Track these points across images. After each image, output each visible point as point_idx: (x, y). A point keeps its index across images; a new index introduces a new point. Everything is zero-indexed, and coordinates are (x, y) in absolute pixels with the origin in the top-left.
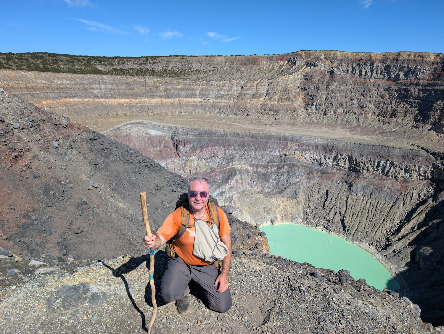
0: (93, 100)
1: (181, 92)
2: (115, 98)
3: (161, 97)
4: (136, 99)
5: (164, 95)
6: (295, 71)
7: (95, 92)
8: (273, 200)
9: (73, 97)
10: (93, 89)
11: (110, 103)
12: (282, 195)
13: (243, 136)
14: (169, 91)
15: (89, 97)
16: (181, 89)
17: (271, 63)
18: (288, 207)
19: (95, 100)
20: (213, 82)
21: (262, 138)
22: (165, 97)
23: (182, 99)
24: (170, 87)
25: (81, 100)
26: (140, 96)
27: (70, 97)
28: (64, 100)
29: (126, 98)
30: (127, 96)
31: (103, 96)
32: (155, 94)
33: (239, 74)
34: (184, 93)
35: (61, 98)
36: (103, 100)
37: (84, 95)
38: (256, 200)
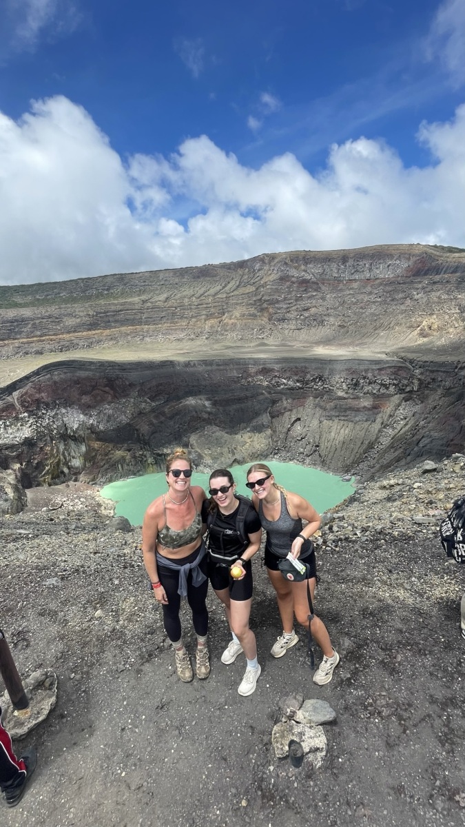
6: (257, 280)
8: (238, 437)
12: (248, 429)
13: (194, 364)
17: (229, 273)
18: (255, 443)
21: (219, 365)
33: (192, 291)
38: (216, 439)
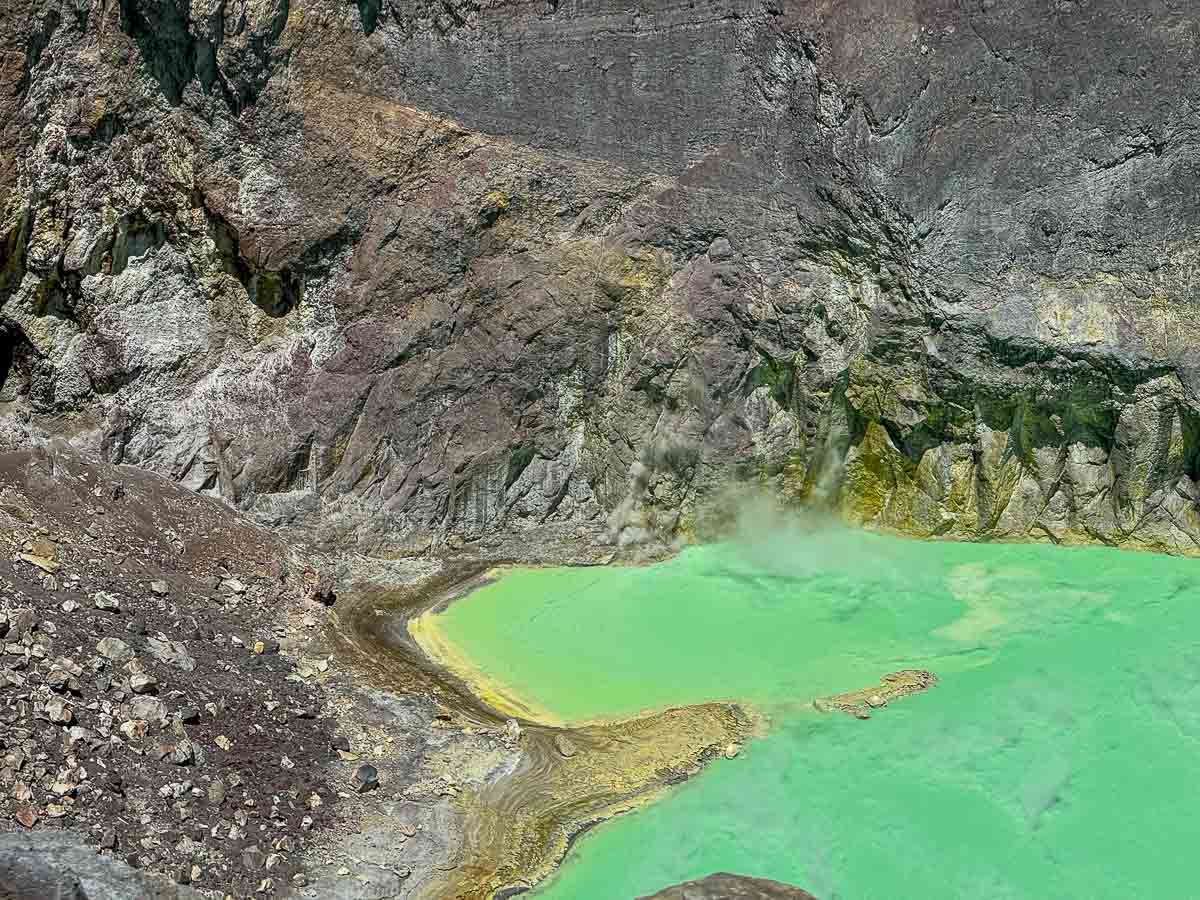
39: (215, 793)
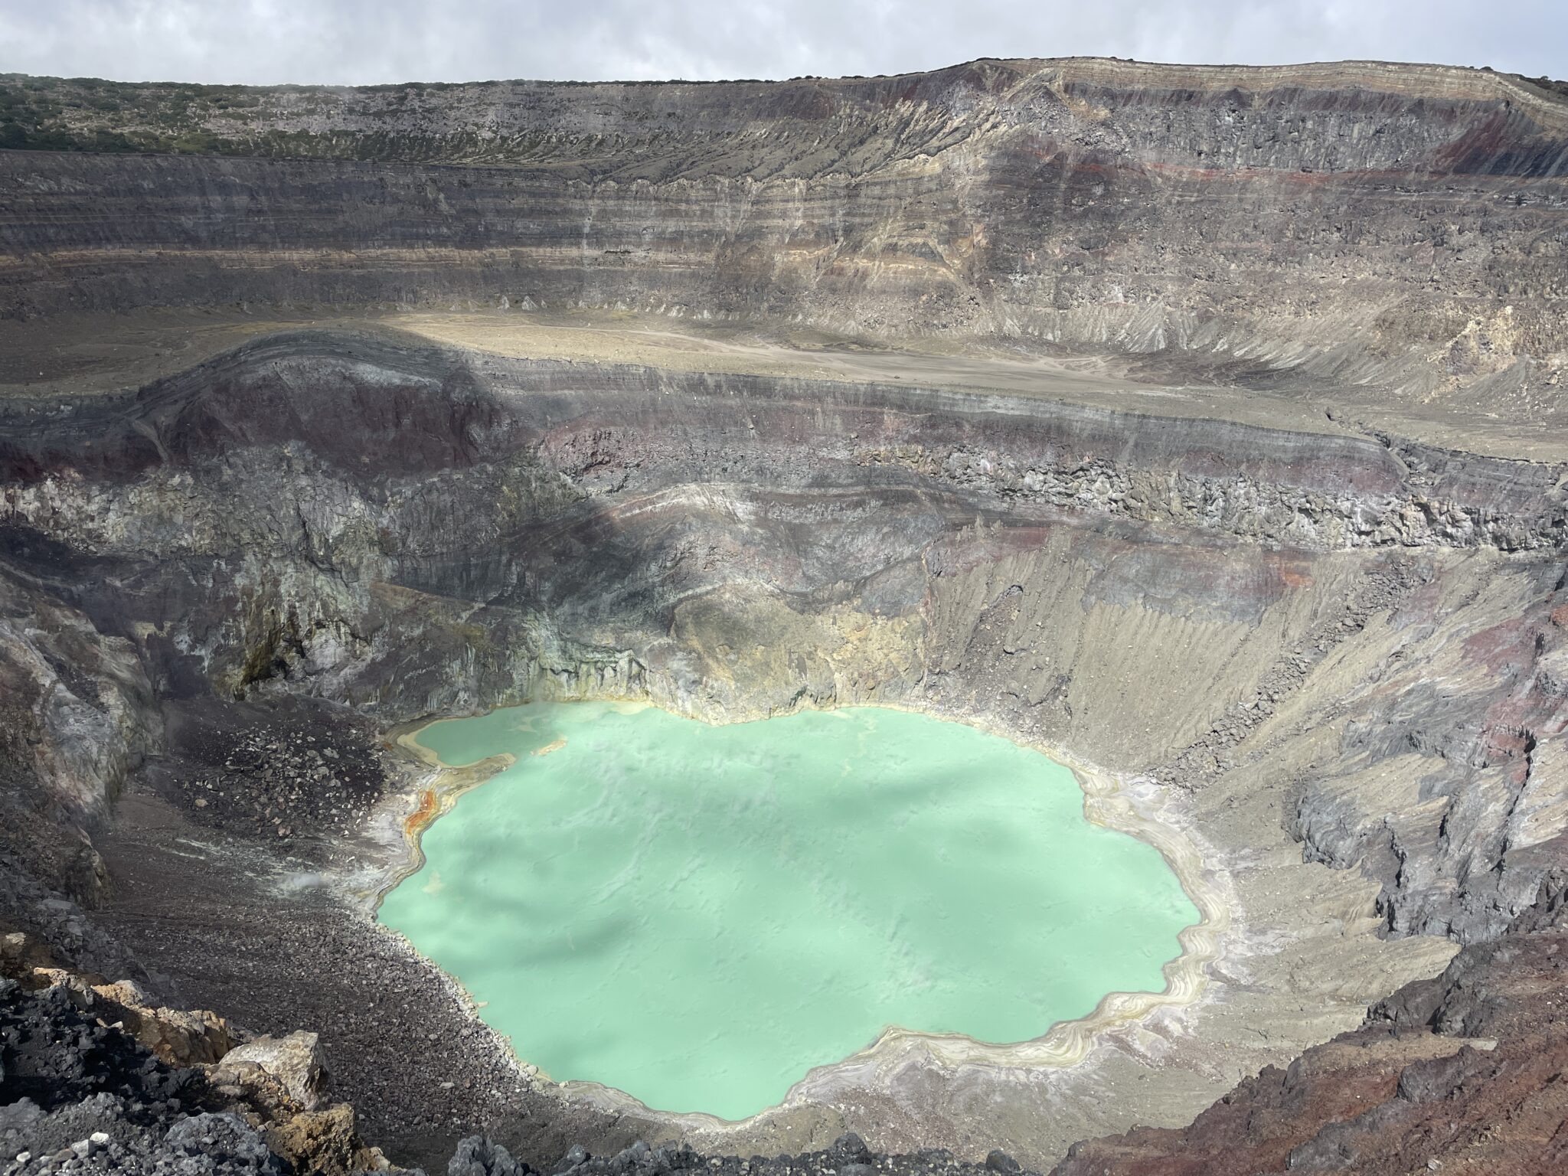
0: (178, 253)
1: (520, 224)
2: (263, 246)
3: (441, 241)
4: (348, 248)
5: (456, 234)
6: (949, 140)
7: (187, 221)
8: (823, 621)
9: (99, 241)
10: (177, 210)
11: (244, 266)
12: (857, 602)
14: (473, 220)
15: (165, 242)
16: (522, 209)
17: (868, 110)
18: (872, 647)
19: (188, 254)
20: (642, 186)
22: (461, 242)
23: (524, 249)
24: (479, 203)
25: (129, 252)
26: (365, 237)
27: (87, 242)
28: (63, 254)
29: (307, 247)
30: (313, 240)
31: (218, 239)
32: (421, 230)
33: (746, 154)
34: (534, 227)
35: (55, 244)
36: (217, 253)
37: (140, 234)
39: (344, 795)
